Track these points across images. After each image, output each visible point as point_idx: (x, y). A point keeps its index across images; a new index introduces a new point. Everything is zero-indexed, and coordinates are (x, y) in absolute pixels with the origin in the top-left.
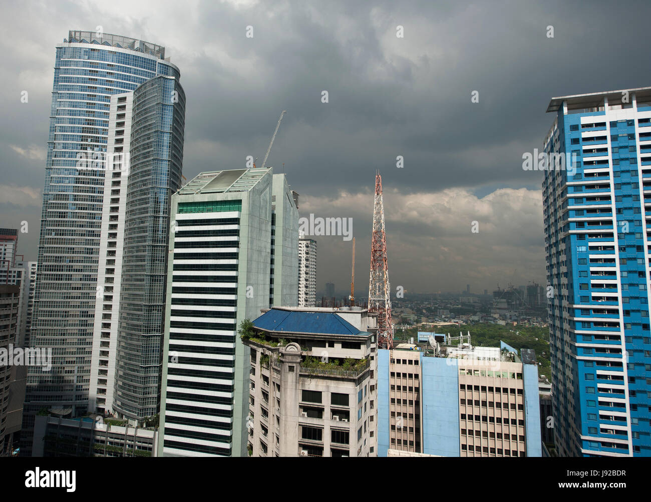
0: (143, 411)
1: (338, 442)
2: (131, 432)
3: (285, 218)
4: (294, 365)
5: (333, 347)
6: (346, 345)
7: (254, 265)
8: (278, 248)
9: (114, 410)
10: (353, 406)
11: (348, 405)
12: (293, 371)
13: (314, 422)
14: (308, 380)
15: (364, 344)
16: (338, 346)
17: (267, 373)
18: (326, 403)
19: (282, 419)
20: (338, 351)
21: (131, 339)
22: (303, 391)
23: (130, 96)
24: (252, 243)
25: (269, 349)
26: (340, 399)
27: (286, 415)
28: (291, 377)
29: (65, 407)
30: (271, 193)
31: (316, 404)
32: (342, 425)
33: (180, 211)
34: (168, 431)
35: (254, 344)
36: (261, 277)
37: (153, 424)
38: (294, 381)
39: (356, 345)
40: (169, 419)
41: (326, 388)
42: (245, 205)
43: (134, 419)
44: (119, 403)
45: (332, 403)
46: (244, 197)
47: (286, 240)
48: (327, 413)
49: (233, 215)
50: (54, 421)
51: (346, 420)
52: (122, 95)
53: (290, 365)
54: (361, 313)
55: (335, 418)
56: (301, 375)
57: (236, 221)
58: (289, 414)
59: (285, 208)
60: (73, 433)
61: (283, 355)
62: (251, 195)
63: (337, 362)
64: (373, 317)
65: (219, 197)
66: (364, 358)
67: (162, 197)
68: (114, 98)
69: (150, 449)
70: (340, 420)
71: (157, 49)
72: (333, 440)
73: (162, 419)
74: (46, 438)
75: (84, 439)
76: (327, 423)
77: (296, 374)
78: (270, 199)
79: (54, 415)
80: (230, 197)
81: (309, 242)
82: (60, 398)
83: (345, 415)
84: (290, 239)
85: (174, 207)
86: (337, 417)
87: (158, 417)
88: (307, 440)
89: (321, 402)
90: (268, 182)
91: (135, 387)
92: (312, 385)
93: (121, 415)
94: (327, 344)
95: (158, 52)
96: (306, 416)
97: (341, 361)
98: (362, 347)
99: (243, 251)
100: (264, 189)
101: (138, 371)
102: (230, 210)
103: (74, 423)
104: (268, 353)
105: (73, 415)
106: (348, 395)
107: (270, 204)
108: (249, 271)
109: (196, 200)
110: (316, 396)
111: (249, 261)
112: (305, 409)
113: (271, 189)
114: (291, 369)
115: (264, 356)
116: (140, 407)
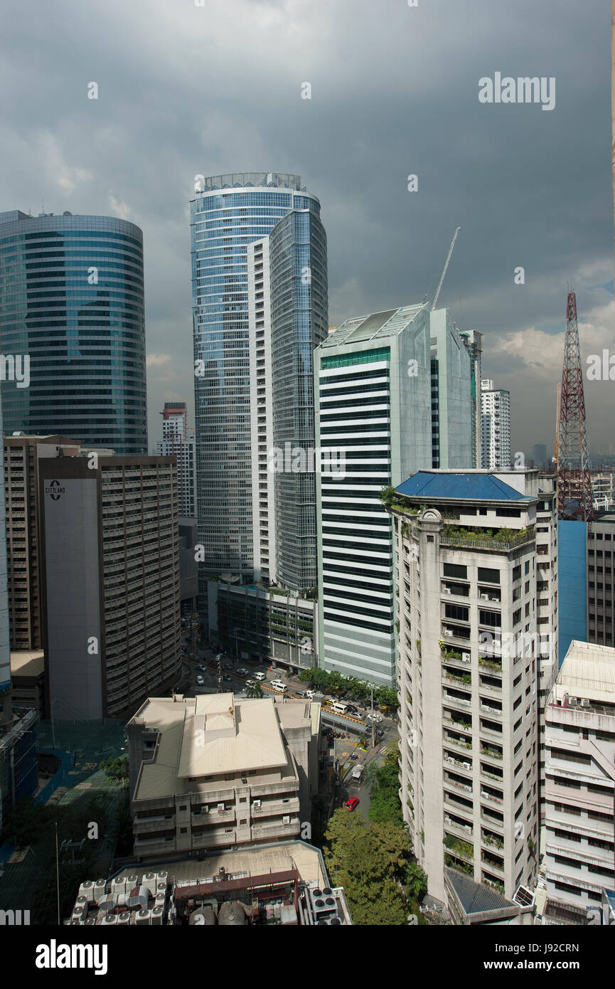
0: (303, 582)
1: (488, 624)
2: (292, 602)
3: (450, 365)
4: (434, 534)
5: (485, 514)
6: (502, 512)
7: (410, 423)
8: (443, 402)
9: (278, 580)
10: (505, 584)
11: (499, 582)
12: (432, 541)
13: (458, 600)
14: (450, 553)
15: (525, 511)
16: (491, 514)
17: (407, 543)
18: (472, 578)
19: (423, 594)
20: (490, 520)
21: (286, 509)
22: (446, 565)
23: (266, 241)
24: (405, 397)
25: (408, 517)
26: (489, 575)
27: (426, 590)
28: (430, 548)
29: (234, 574)
30: (428, 334)
31: (460, 580)
32: (492, 605)
33: (323, 368)
34: (327, 604)
35: (395, 511)
36: (419, 437)
37: (313, 596)
38: (434, 552)
39: (515, 513)
40: (327, 591)
41: (473, 562)
42: (394, 353)
43: (295, 590)
44: (281, 573)
45: (479, 580)
46: (393, 342)
47: (452, 391)
48: (474, 590)
49: (381, 365)
50: (224, 588)
51: (497, 600)
52: (257, 243)
53: (429, 534)
54: (526, 474)
55: (484, 597)
56: (441, 547)
57: (384, 373)
58: (429, 589)
59: (450, 352)
60: (241, 600)
61: (420, 523)
62: (401, 338)
63: (490, 532)
64: (548, 479)
65: (365, 346)
66: (525, 528)
67: (305, 354)
68: (251, 246)
69: (312, 620)
70: (490, 599)
71: (291, 178)
72: (482, 622)
73: (321, 591)
74: (218, 602)
75: (251, 605)
76: (474, 602)
77: (436, 545)
78: (427, 341)
79: (225, 582)
80: (377, 344)
81: (498, 393)
82: (227, 566)
83: (496, 594)
84: (458, 391)
85: (318, 363)
86: (486, 596)
87: (317, 589)
88: (451, 620)
89: (466, 578)
90: (424, 320)
91: (294, 558)
92: (455, 558)
93: (284, 585)
94: (478, 512)
95: (293, 182)
96: (449, 592)
97: (495, 531)
98: (522, 514)
99: (394, 407)
100: (419, 330)
101: (295, 542)
102: (377, 360)
103: (240, 590)
104: (408, 521)
105: (241, 583)
106: (499, 571)
107: (428, 348)
108: (402, 431)
109: (339, 353)
110: (461, 570)
111: (403, 418)
112: (449, 585)
113: (428, 329)
114: (430, 539)
115: (405, 525)
116: (300, 578)
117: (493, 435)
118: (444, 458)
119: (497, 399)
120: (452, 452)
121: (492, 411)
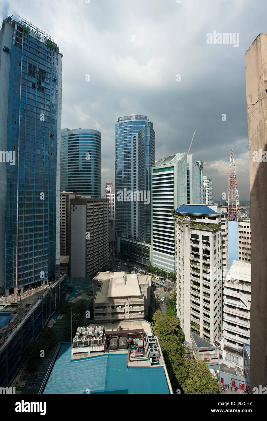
0: (147, 238)
1: (205, 254)
2: (143, 244)
3: (193, 172)
4: (188, 224)
5: (205, 218)
6: (210, 218)
7: (180, 190)
8: (191, 183)
9: (139, 237)
10: (211, 241)
11: (209, 240)
12: (187, 227)
13: (196, 246)
14: (193, 230)
15: (217, 218)
16: (207, 219)
17: (179, 227)
18: (200, 239)
19: (184, 243)
20: (206, 220)
21: (142, 215)
22: (191, 234)
23: (137, 135)
24: (179, 181)
25: (180, 219)
26: (206, 238)
27: (185, 242)
28: (187, 229)
29: (125, 235)
30: (186, 162)
31: (196, 239)
32: (207, 248)
33: (154, 172)
34: (154, 245)
35: (176, 217)
36: (183, 194)
37: (149, 243)
38: (188, 230)
39: (214, 218)
40: (154, 241)
41: (201, 234)
42: (175, 168)
43: (144, 240)
44: (140, 235)
45: (203, 239)
46: (175, 165)
47: (194, 180)
48: (201, 243)
49: (171, 172)
50: (122, 239)
51: (209, 246)
52: (134, 136)
53: (186, 224)
54: (218, 206)
55: (204, 245)
56: (190, 228)
57: (172, 174)
58: (186, 242)
59: (193, 168)
60: (127, 243)
61: (183, 221)
62: (178, 164)
63: (206, 224)
64: (225, 208)
65: (166, 166)
66: (217, 223)
67: (148, 169)
68: (132, 137)
69: (149, 250)
71: (145, 117)
72: (203, 253)
73: (152, 241)
74: (120, 243)
75: (131, 245)
76: (201, 246)
77: (189, 228)
78: (186, 165)
79: (123, 237)
80: (170, 165)
81: (209, 180)
82: (123, 232)
83: (208, 244)
84: (196, 180)
85: (152, 171)
86: (205, 245)
87: (151, 240)
88: (193, 252)
89: (198, 239)
90: (185, 158)
91: (144, 230)
92: (195, 232)
93: (140, 239)
94: (202, 218)
95: (145, 118)
96: (193, 243)
97: (208, 224)
98: (217, 219)
99: (175, 185)
100: (184, 161)
101: (144, 226)
102: (170, 170)
103: (127, 240)
104: (180, 220)
105: (128, 237)
106: (209, 237)
107: (186, 167)
108: (178, 192)
109: (159, 168)
110: (197, 236)
111: (178, 188)
112: (193, 241)
113: (186, 160)
114: (187, 226)
115: (179, 221)
116: (146, 237)
117: (207, 194)
118: (191, 201)
119: (208, 182)
120: (194, 199)
121: (207, 186)
